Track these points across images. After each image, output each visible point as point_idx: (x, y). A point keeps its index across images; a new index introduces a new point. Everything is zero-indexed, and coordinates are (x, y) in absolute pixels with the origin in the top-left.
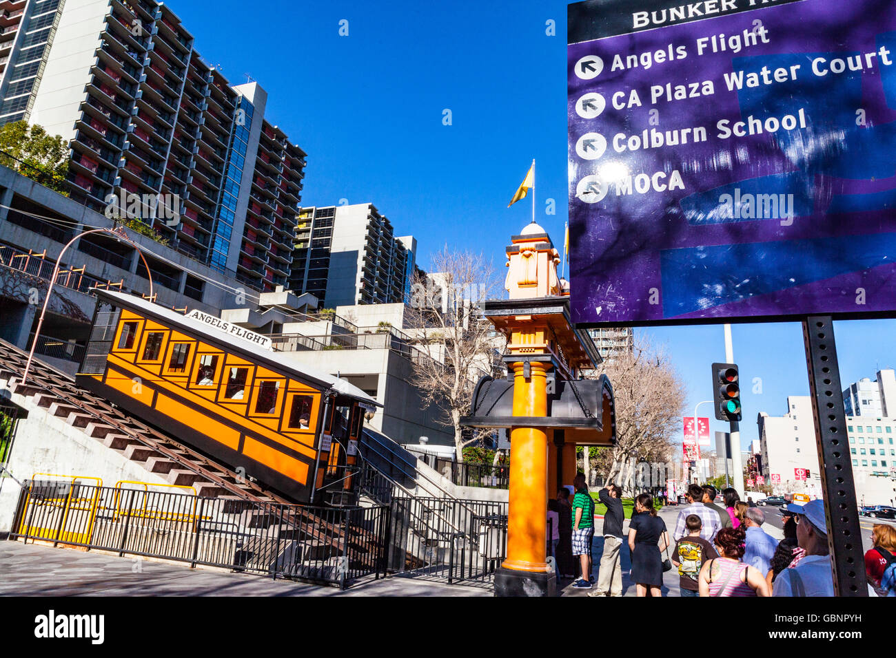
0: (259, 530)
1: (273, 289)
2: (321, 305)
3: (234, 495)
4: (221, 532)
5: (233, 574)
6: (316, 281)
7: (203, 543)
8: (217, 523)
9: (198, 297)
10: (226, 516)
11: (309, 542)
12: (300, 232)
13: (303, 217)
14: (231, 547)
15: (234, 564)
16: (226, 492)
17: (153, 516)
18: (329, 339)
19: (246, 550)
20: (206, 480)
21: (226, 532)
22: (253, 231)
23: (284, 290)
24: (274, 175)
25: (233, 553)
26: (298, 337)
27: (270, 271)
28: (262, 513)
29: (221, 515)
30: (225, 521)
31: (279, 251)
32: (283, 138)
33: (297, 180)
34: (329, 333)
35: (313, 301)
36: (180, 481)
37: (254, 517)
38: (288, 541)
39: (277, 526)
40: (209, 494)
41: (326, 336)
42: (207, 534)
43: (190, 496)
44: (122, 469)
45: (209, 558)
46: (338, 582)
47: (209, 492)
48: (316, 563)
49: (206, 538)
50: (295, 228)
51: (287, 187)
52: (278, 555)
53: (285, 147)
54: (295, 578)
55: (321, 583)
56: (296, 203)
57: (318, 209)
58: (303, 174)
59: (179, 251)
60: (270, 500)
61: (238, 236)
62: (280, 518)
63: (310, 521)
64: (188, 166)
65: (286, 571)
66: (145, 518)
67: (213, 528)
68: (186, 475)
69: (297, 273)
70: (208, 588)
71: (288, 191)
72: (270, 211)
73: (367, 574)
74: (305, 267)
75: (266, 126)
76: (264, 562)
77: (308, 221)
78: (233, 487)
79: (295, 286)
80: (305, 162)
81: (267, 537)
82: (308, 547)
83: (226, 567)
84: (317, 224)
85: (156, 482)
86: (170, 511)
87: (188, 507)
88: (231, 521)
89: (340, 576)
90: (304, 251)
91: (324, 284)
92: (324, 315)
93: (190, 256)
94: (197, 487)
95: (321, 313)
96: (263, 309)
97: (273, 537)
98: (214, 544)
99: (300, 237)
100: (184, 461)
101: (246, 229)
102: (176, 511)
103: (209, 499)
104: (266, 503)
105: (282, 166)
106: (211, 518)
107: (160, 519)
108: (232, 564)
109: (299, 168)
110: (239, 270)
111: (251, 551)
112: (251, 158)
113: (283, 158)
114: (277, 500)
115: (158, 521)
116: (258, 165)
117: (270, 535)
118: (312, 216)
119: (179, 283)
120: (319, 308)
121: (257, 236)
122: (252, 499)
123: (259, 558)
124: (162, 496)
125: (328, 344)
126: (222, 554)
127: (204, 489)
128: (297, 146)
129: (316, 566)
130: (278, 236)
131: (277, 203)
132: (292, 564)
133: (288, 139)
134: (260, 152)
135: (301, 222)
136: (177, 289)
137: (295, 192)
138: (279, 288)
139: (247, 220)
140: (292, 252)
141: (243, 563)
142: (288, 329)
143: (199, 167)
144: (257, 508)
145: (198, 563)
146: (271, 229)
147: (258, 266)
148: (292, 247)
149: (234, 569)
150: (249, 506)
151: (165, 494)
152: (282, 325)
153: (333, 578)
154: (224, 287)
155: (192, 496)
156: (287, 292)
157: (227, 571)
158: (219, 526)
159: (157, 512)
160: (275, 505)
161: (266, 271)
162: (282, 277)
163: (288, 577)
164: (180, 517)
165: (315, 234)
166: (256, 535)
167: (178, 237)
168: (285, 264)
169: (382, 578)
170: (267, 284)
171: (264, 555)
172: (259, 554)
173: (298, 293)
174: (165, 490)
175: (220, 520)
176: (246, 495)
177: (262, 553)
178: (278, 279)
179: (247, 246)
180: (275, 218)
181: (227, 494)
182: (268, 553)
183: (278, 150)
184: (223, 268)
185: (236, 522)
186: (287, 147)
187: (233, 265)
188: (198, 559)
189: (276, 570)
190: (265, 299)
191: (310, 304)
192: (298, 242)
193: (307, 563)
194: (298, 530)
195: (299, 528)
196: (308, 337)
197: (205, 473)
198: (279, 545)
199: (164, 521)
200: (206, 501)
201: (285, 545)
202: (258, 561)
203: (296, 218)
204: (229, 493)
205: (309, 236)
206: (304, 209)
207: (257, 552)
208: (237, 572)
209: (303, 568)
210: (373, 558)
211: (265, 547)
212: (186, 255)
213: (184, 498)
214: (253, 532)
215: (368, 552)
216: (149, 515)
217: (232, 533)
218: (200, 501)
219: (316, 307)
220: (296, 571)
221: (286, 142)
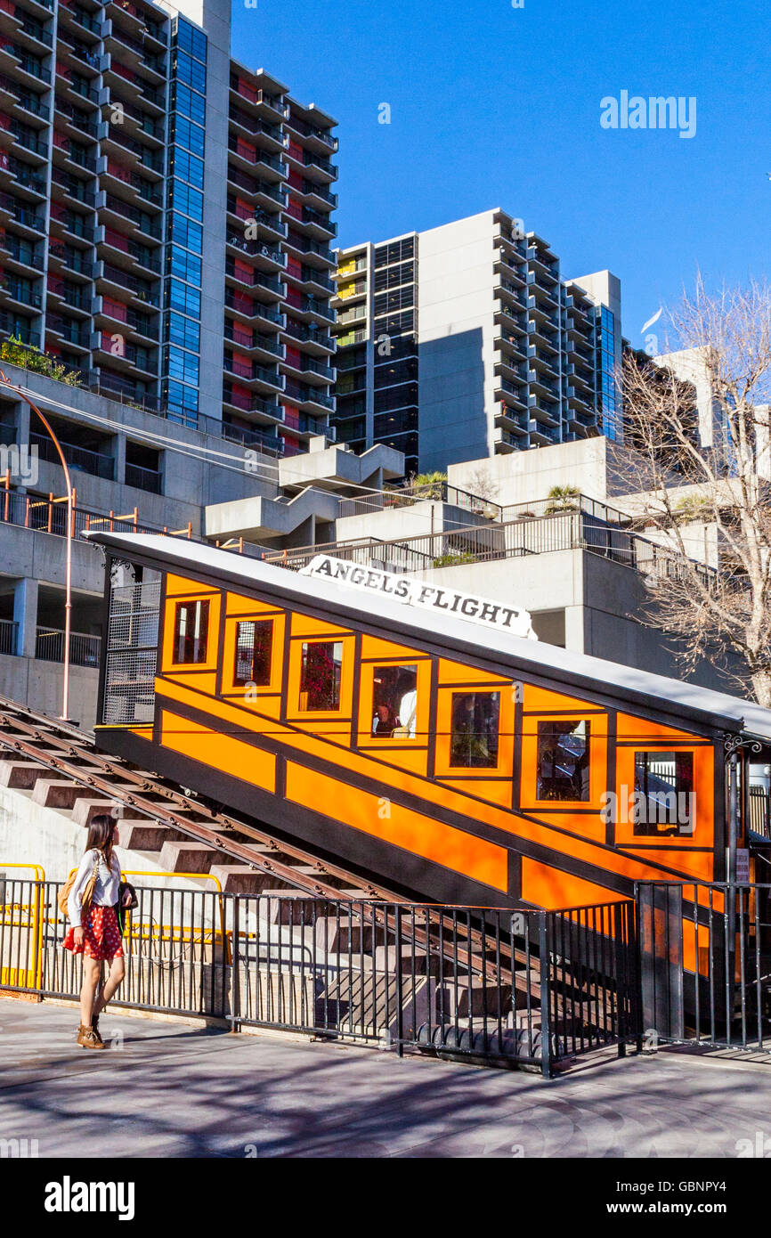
0: (356, 957)
1: (303, 447)
2: (412, 467)
3: (293, 887)
4: (280, 962)
5: (316, 1044)
6: (392, 415)
7: (249, 984)
8: (269, 944)
9: (154, 485)
10: (285, 930)
11: (463, 980)
12: (344, 308)
13: (348, 271)
14: (304, 991)
15: (316, 1025)
16: (277, 884)
17: (146, 934)
18: (439, 541)
19: (334, 997)
20: (233, 861)
21: (291, 963)
22: (244, 323)
23: (328, 445)
24: (271, 186)
25: (311, 1003)
26: (371, 546)
27: (291, 406)
28: (356, 922)
29: (274, 928)
30: (286, 940)
31: (307, 359)
32: (279, 95)
33: (322, 188)
34: (439, 527)
35: (394, 461)
36: (186, 864)
37: (341, 931)
38: (418, 977)
39: (392, 949)
40: (245, 887)
41: (432, 537)
42: (253, 966)
43: (209, 892)
44: (75, 847)
45: (265, 1013)
46: (538, 1063)
47: (243, 884)
48: (485, 1022)
49: (253, 975)
50: (332, 299)
51: (304, 208)
52: (401, 1005)
53: (286, 114)
54: (445, 1054)
55: (502, 1063)
56: (327, 242)
57: (377, 246)
58: (334, 171)
59: (104, 394)
60: (367, 896)
61: (214, 341)
62: (396, 933)
63: (461, 938)
64: (92, 203)
65: (424, 1038)
66: (131, 938)
67: (263, 955)
68: (195, 853)
69: (350, 404)
70: (273, 1071)
71: (306, 216)
72: (273, 273)
73: (599, 1045)
74: (364, 387)
75: (237, 76)
76: (374, 1020)
77: (360, 279)
78: (290, 873)
79: (349, 432)
80: (336, 140)
81: (374, 971)
82: (461, 990)
83: (299, 1032)
84: (379, 281)
85: (139, 869)
86: (177, 923)
87: (208, 915)
88: (297, 940)
89: (540, 1049)
90: (360, 349)
91: (411, 420)
92: (422, 490)
93: (125, 401)
94: (219, 875)
95: (415, 484)
96: (290, 492)
97: (387, 972)
98: (270, 987)
99: (346, 319)
100: (185, 825)
101: (229, 322)
102: (187, 924)
103: (248, 898)
104: (362, 903)
105: (286, 160)
106: (258, 935)
107: (161, 940)
108: (311, 1025)
109: (322, 158)
110: (227, 416)
111: (345, 998)
112: (218, 155)
113: (286, 143)
114: (381, 894)
115: (158, 943)
116: (234, 171)
117: (381, 966)
118: (366, 266)
119: (113, 462)
120: (408, 476)
121: (254, 331)
122: (331, 894)
123: (363, 1013)
124: (157, 895)
125: (438, 552)
126: (287, 1005)
127: (232, 877)
128: (311, 106)
129: (485, 1029)
130: (300, 326)
131: (285, 249)
132: (434, 1025)
133: (290, 95)
134: (234, 140)
135: (344, 285)
136: (110, 476)
137: (321, 216)
138: (317, 443)
139: (229, 302)
140: (333, 357)
141: (333, 1021)
142: (349, 529)
143: (115, 200)
144: (345, 913)
145: (244, 1023)
146: (281, 312)
147: (263, 399)
148: (330, 345)
149: (317, 1035)
150: (328, 909)
151: (162, 890)
152: (332, 524)
153: (525, 1053)
154: (201, 454)
155: (214, 894)
156: (333, 448)
157: (304, 1039)
158: (275, 950)
159: (152, 927)
160: (381, 907)
161: (284, 408)
162: (318, 417)
163: (429, 1051)
164: (197, 936)
165: (379, 305)
166: (350, 968)
167: (96, 364)
168: (320, 387)
169: (634, 1054)
170: (291, 438)
171: (374, 1005)
172: (362, 1004)
173: (359, 448)
174: (159, 883)
175: (274, 940)
176: (318, 888)
177: (369, 1001)
178: (310, 421)
179: (236, 359)
180: (286, 285)
181: (280, 887)
182: (381, 1001)
183: (271, 125)
184: (194, 415)
185: (309, 944)
186: (291, 113)
187: (213, 405)
188: (243, 1016)
189: (401, 1037)
190: (291, 470)
191: (389, 468)
192: (343, 332)
193: (464, 1023)
194: (436, 957)
195: (439, 953)
196: (393, 544)
197: (230, 847)
198: (400, 986)
199: (168, 944)
200: (242, 902)
201: (414, 985)
202: (362, 1019)
203: (332, 276)
204: (282, 885)
205: (365, 313)
206: (345, 252)
207: (357, 1001)
208: (322, 1041)
209: (459, 1033)
210: (609, 1011)
211: (374, 990)
212: (117, 398)
213: (198, 897)
214: (344, 962)
215: (596, 999)
216: (138, 931)
217: (302, 965)
218: (230, 903)
219: (402, 473)
220: (444, 1039)
221: (287, 101)
